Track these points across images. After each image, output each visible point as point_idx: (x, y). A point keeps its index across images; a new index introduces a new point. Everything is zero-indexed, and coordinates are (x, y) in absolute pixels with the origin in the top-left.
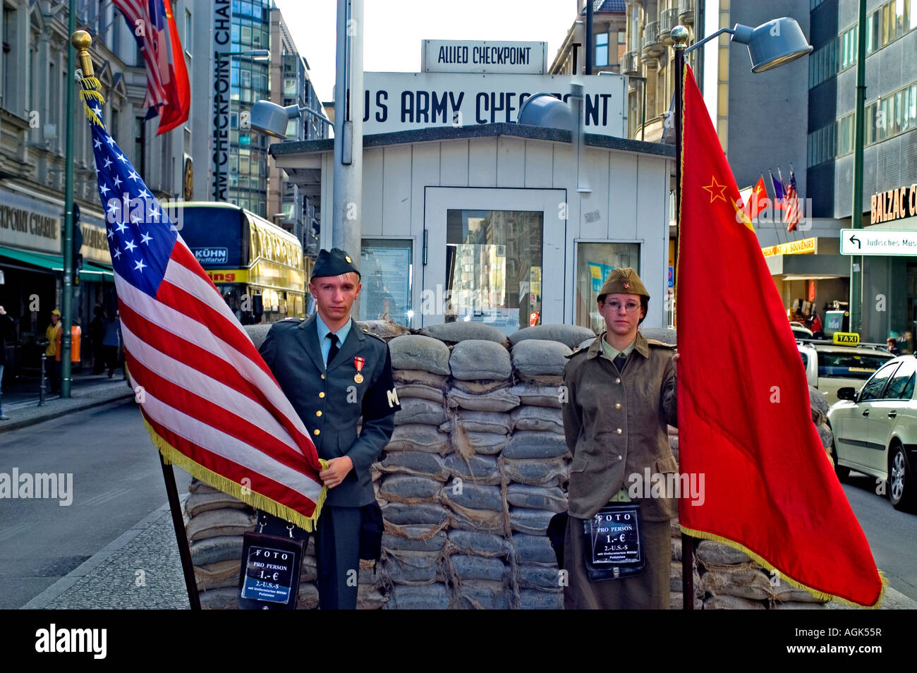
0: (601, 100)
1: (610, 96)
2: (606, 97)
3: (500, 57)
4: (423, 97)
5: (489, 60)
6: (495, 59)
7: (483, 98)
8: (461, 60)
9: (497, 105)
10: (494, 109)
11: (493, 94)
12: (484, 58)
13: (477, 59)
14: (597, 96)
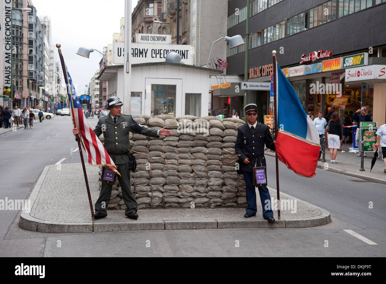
0: (186, 52)
1: (188, 51)
2: (187, 51)
3: (158, 39)
4: (136, 50)
5: (155, 40)
6: (157, 40)
7: (153, 51)
8: (147, 40)
9: (157, 53)
10: (156, 54)
11: (156, 50)
12: (154, 39)
13: (152, 39)
14: (185, 51)
